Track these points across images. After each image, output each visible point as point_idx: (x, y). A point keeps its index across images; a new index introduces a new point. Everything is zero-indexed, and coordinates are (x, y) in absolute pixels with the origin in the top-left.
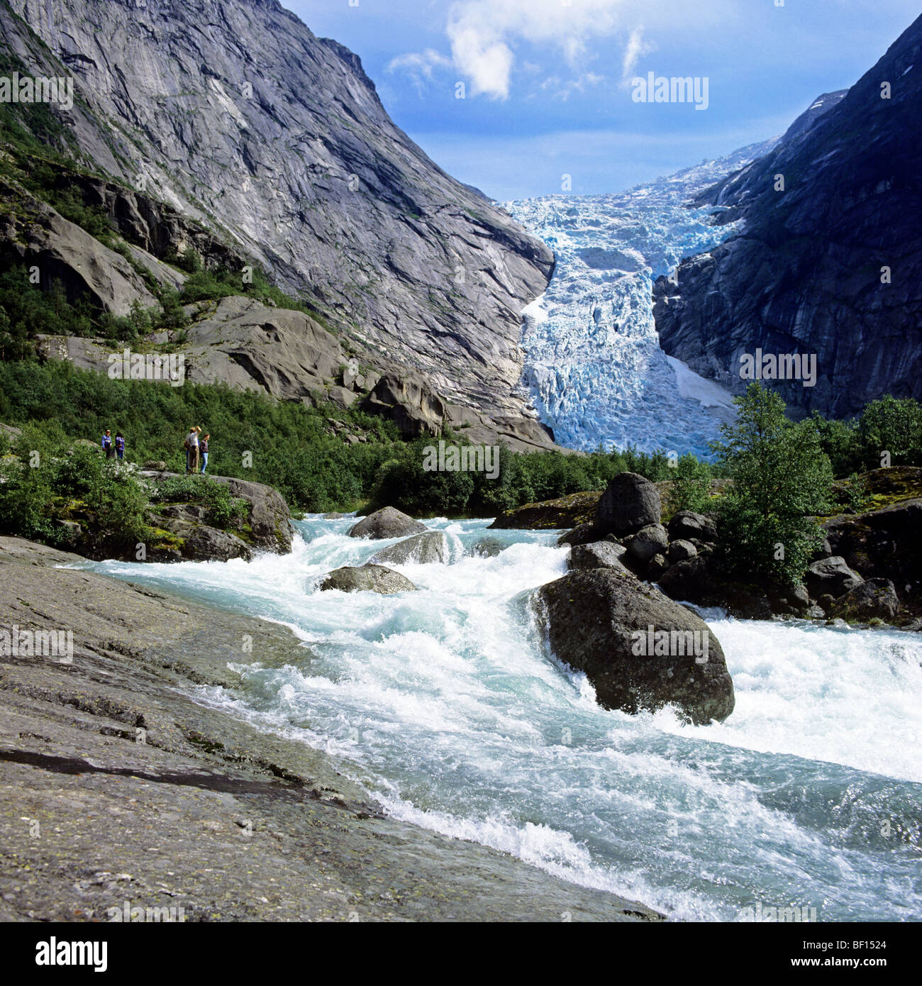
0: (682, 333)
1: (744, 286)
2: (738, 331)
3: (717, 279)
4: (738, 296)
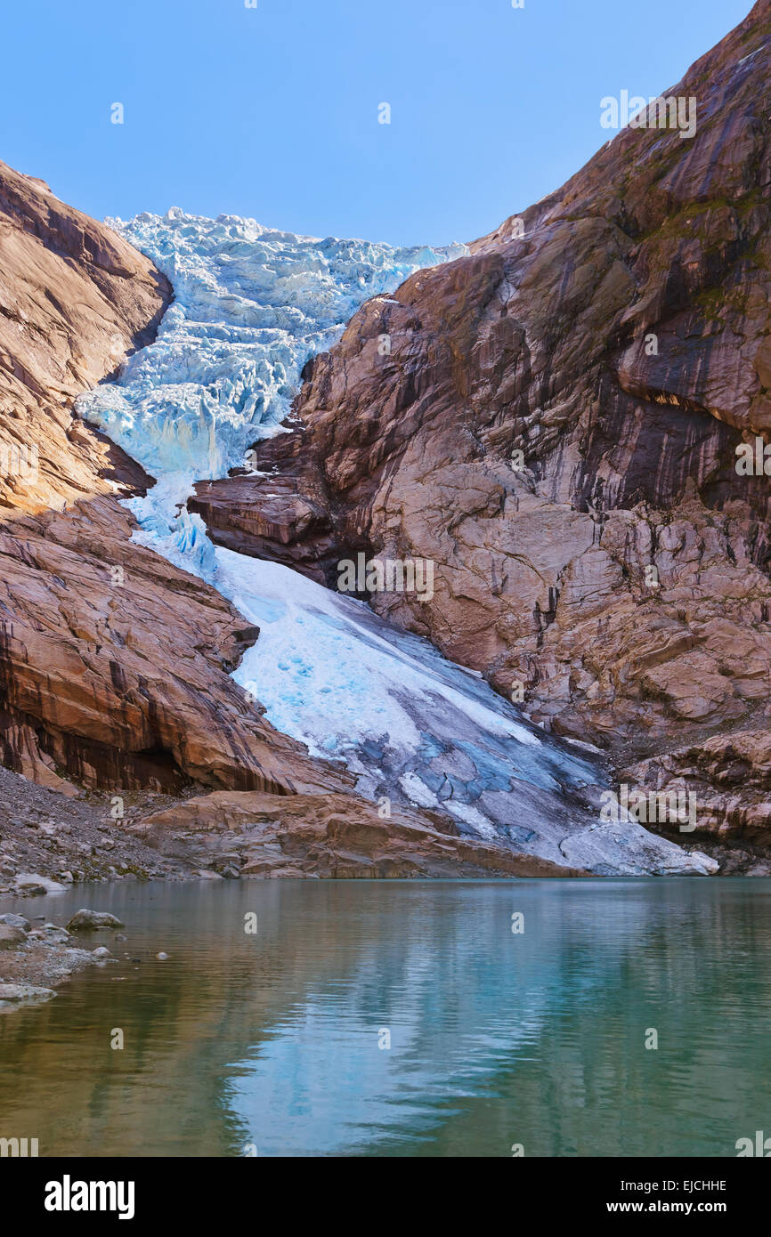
0: (424, 408)
1: (572, 309)
2: (561, 406)
3: (510, 294)
4: (557, 331)
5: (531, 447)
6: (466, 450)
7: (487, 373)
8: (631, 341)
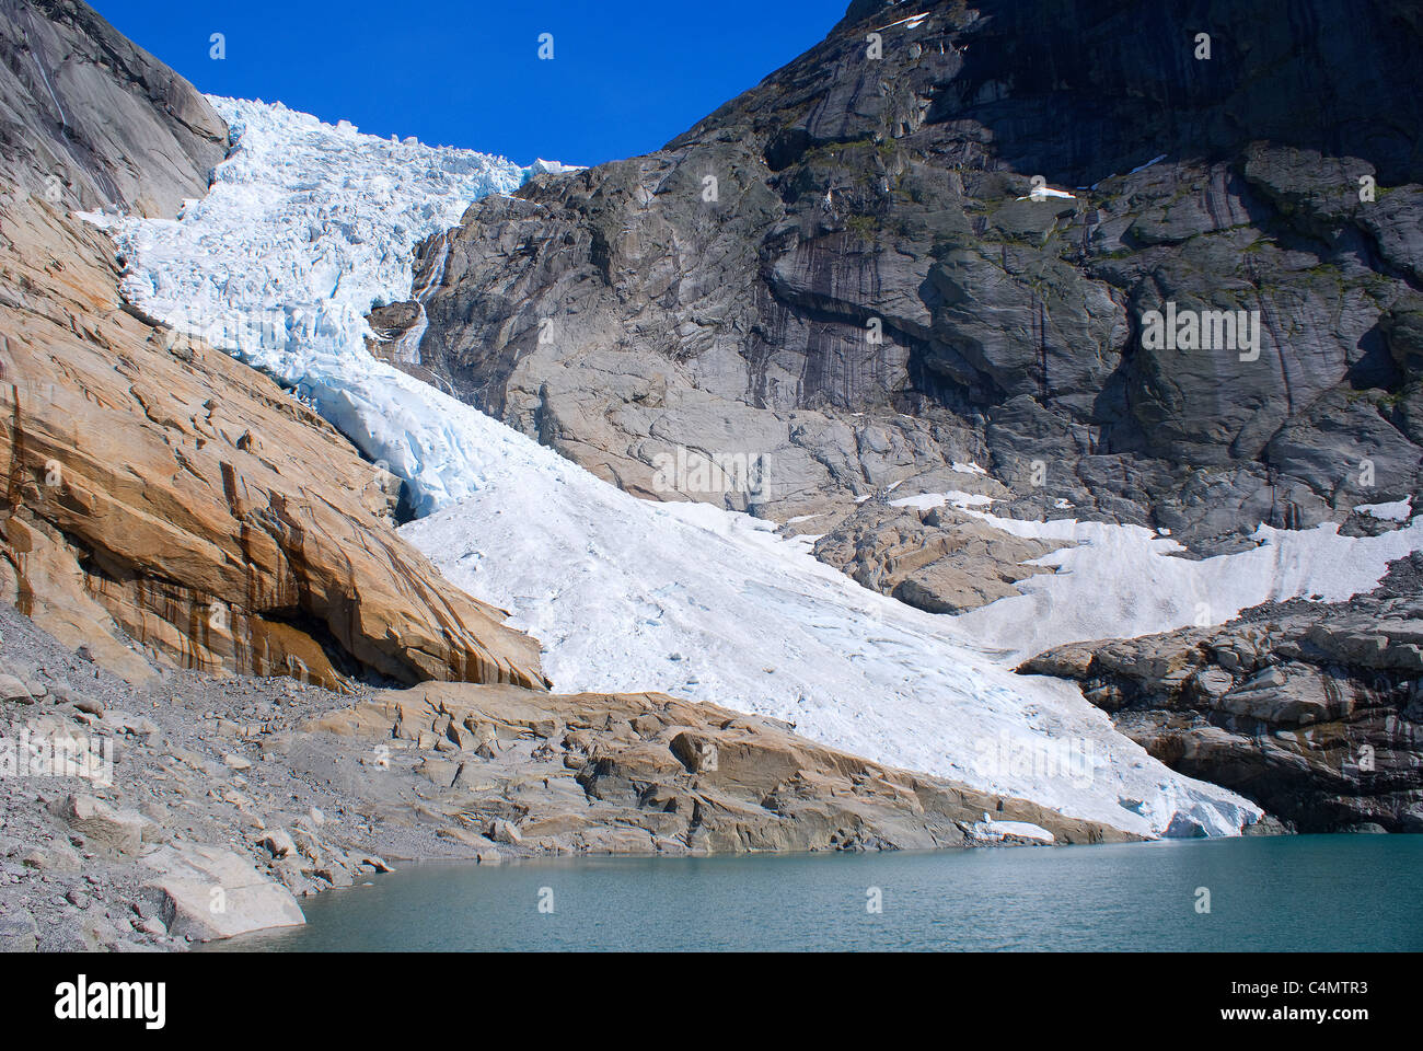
2: (714, 307)
4: (706, 235)
5: (686, 344)
6: (614, 338)
7: (634, 263)
8: (785, 253)
